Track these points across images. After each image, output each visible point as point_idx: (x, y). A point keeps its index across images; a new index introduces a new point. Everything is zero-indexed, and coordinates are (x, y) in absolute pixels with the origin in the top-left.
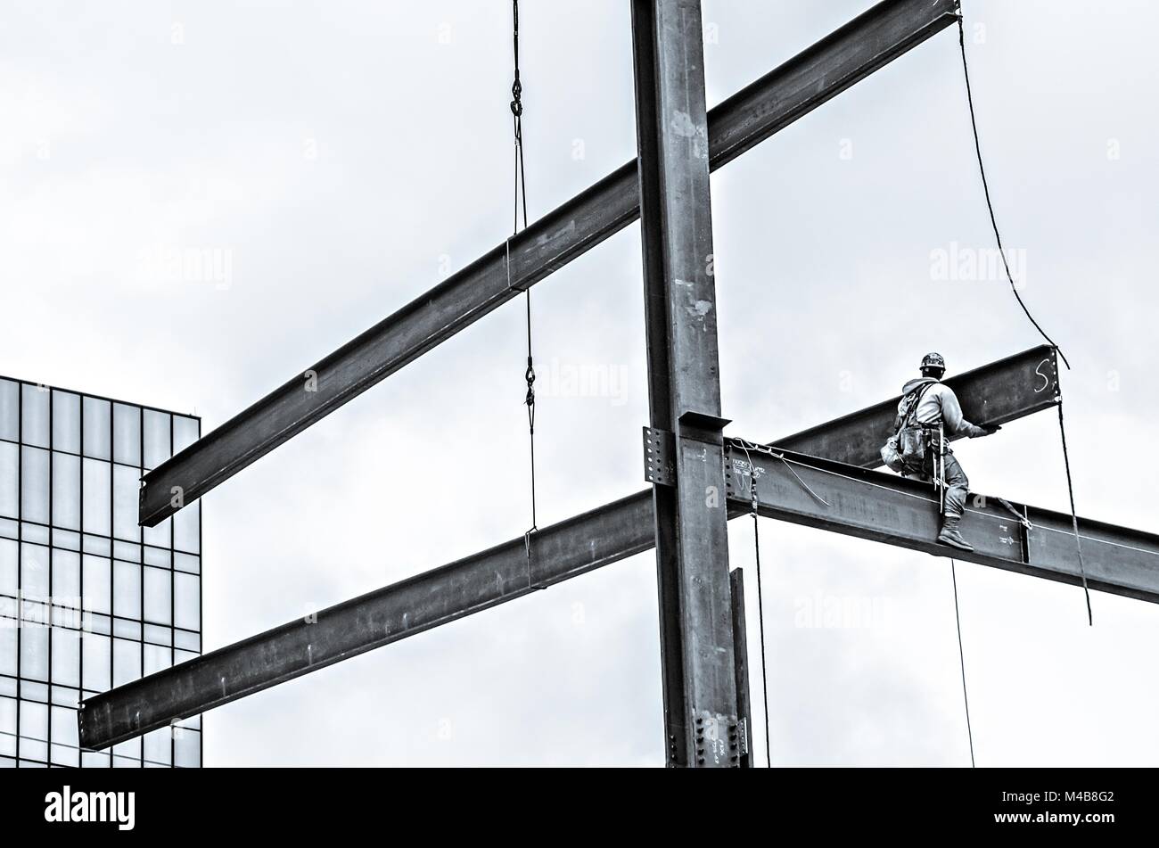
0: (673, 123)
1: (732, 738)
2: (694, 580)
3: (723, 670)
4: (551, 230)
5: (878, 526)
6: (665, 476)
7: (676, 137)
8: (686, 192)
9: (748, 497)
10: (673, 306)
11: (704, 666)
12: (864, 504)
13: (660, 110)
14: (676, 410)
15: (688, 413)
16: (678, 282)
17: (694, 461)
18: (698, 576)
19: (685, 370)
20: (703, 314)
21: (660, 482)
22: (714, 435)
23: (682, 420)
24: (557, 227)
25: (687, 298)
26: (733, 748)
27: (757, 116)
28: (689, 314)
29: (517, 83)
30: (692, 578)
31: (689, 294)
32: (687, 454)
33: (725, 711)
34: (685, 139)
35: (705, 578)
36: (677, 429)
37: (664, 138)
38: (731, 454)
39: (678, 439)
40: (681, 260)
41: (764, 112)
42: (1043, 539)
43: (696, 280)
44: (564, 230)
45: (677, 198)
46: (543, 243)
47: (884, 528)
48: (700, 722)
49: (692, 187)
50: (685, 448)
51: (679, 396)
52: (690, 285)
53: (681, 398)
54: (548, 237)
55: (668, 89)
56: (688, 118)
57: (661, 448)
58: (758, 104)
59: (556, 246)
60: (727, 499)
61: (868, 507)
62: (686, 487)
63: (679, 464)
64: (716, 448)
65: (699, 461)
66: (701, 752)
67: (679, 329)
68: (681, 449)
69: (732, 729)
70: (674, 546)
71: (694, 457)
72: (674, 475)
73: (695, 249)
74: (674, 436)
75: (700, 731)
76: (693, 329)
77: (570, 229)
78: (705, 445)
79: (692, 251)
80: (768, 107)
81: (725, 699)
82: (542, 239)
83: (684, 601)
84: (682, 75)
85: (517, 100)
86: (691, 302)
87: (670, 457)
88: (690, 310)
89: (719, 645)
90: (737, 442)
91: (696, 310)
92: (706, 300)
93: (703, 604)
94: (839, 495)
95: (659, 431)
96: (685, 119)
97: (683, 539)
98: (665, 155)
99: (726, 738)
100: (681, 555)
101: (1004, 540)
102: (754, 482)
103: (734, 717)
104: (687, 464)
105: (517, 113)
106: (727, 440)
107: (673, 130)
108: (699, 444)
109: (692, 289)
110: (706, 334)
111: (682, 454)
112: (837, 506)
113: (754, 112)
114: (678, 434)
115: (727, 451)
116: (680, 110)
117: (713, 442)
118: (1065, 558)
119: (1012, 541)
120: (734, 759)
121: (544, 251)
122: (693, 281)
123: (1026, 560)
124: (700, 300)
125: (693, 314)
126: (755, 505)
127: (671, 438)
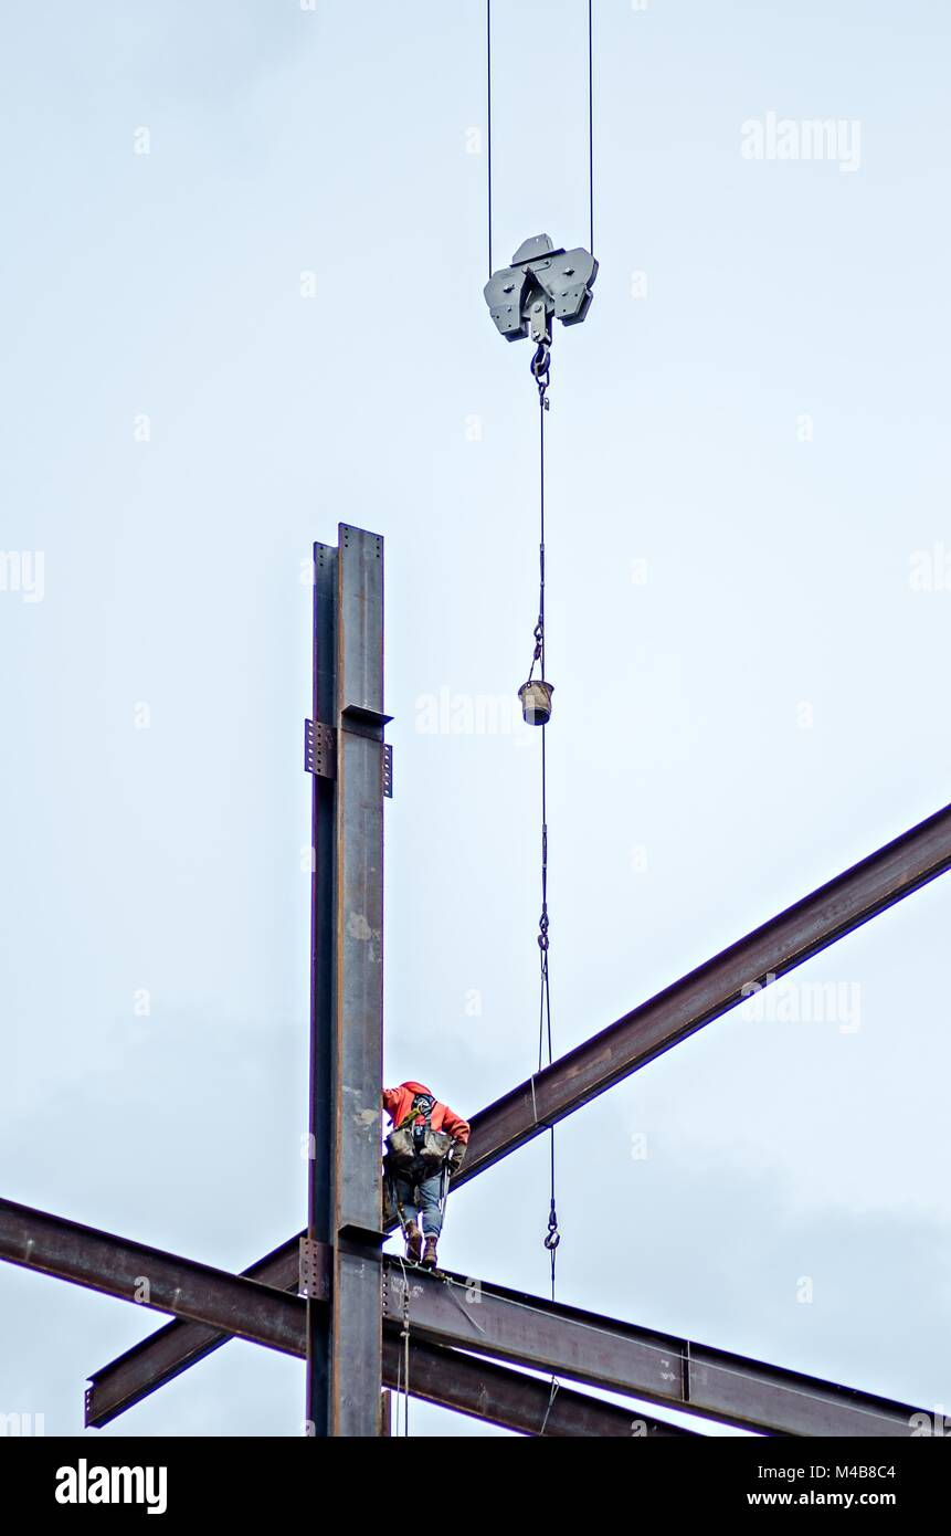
0: (349, 925)
2: (344, 1402)
4: (582, 1062)
5: (537, 1355)
6: (320, 1291)
7: (352, 939)
8: (359, 996)
9: (401, 1315)
10: (339, 1114)
12: (524, 1330)
13: (337, 912)
14: (335, 1224)
15: (348, 1226)
16: (345, 1089)
17: (351, 1277)
18: (349, 1398)
19: (347, 1180)
20: (369, 1123)
21: (316, 1297)
22: (374, 1251)
23: (341, 1233)
24: (589, 1058)
25: (353, 1107)
27: (828, 919)
28: (354, 1122)
29: (545, 916)
30: (342, 1399)
31: (356, 1102)
32: (345, 1268)
34: (361, 941)
35: (355, 1400)
36: (336, 1242)
37: (339, 940)
38: (389, 1271)
39: (336, 1252)
40: (349, 1066)
41: (836, 913)
42: (704, 1377)
43: (364, 1087)
44: (597, 1060)
45: (348, 1002)
46: (574, 1075)
47: (543, 1357)
49: (365, 991)
50: (342, 1263)
51: (339, 1207)
52: (357, 1093)
53: (342, 1209)
54: (579, 1069)
55: (345, 891)
56: (365, 920)
57: (319, 1261)
58: (828, 906)
59: (589, 1076)
60: (383, 1318)
61: (528, 1333)
62: (341, 1303)
63: (336, 1278)
64: (375, 1264)
65: (357, 1276)
67: (343, 1138)
68: (339, 1262)
71: (351, 1272)
72: (330, 1290)
73: (364, 1056)
74: (332, 1249)
76: (358, 1139)
77: (607, 1058)
78: (363, 1260)
79: (361, 1057)
80: (839, 908)
82: (573, 1072)
83: (332, 1422)
84: (361, 876)
85: (544, 934)
86: (358, 1110)
87: (327, 1270)
88: (355, 1118)
90: (397, 1259)
91: (362, 1119)
92: (372, 1108)
94: (498, 1319)
95: (317, 1243)
96: (361, 921)
97: (336, 1359)
98: (339, 957)
100: (332, 1374)
101: (665, 1376)
102: (406, 1299)
104: (344, 1279)
105: (544, 948)
106: (387, 1257)
107: (349, 932)
108: (358, 1258)
109: (359, 1097)
110: (372, 1144)
111: (339, 1268)
112: (496, 1331)
113: (824, 915)
114: (336, 1247)
115: (385, 1267)
116: (357, 913)
117: (372, 1257)
118: (727, 1398)
119: (673, 1377)
121: (575, 1084)
122: (361, 1089)
123: (687, 1398)
124: (366, 1108)
125: (359, 1123)
126: (407, 1324)
127: (329, 1251)
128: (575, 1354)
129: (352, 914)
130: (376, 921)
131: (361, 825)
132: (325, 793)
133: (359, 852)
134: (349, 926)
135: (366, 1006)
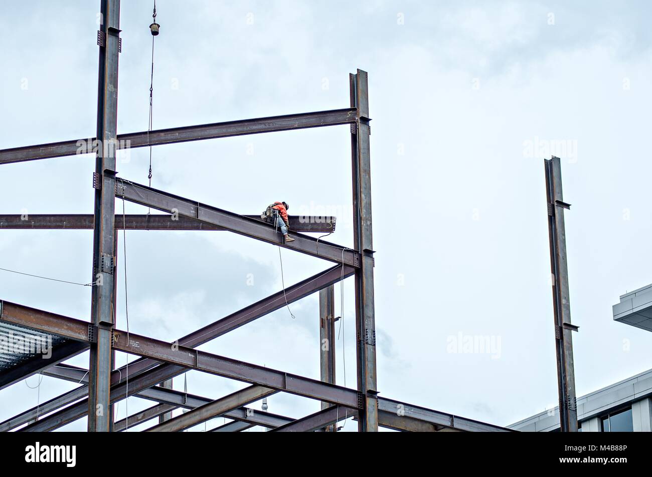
1: (112, 262)
3: (111, 242)
6: (99, 187)
8: (111, 107)
9: (122, 194)
11: (105, 241)
14: (103, 168)
15: (106, 169)
16: (106, 132)
17: (107, 183)
18: (106, 215)
21: (97, 188)
22: (113, 176)
23: (104, 171)
25: (108, 137)
26: (112, 264)
32: (105, 181)
33: (111, 254)
35: (107, 216)
36: (103, 173)
42: (203, 212)
43: (112, 132)
45: (108, 108)
48: (103, 256)
50: (105, 179)
52: (110, 133)
53: (105, 165)
57: (98, 179)
60: (116, 194)
61: (155, 199)
62: (104, 190)
63: (103, 183)
64: (113, 180)
66: (102, 265)
69: (112, 259)
70: (100, 207)
72: (101, 186)
74: (102, 176)
75: (103, 259)
79: (111, 123)
81: (111, 251)
82: (162, 134)
86: (110, 138)
87: (100, 181)
89: (110, 235)
90: (120, 179)
93: (107, 224)
95: (98, 174)
99: (110, 261)
100: (101, 209)
101: (192, 212)
102: (124, 190)
103: (113, 256)
104: (105, 184)
106: (117, 178)
108: (109, 178)
114: (103, 175)
115: (116, 181)
117: (113, 178)
119: (194, 212)
120: (112, 267)
124: (112, 138)
126: (123, 197)
127: (101, 176)
128: (167, 205)
129: (109, 84)
130: (116, 86)
131: (112, 60)
132: (103, 51)
133: (112, 68)
134: (108, 87)
135: (112, 110)
